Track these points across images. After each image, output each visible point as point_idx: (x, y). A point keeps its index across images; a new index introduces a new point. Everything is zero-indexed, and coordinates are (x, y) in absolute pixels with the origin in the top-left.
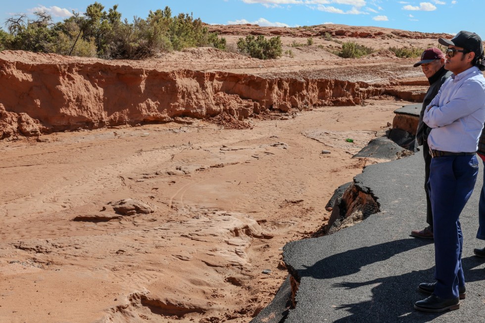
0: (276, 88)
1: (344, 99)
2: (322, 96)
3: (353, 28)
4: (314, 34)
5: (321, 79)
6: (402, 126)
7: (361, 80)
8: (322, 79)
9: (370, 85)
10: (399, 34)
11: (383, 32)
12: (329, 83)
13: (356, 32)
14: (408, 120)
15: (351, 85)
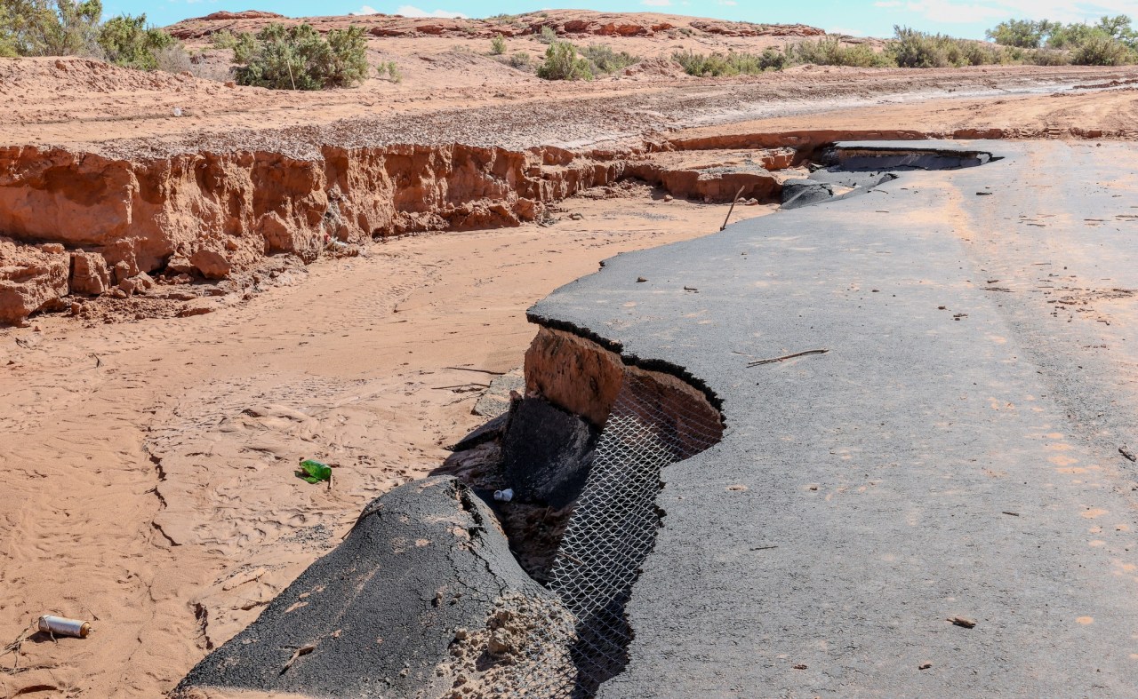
0: (189, 189)
1: (482, 206)
2: (410, 200)
3: (604, 17)
4: (519, 31)
5: (397, 147)
6: (558, 386)
7: (548, 143)
8: (403, 147)
9: (578, 156)
10: (705, 27)
11: (672, 23)
12: (432, 158)
13: (611, 25)
14: (581, 358)
15: (508, 160)
